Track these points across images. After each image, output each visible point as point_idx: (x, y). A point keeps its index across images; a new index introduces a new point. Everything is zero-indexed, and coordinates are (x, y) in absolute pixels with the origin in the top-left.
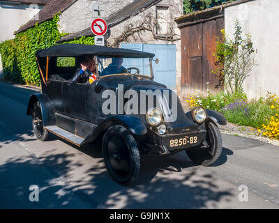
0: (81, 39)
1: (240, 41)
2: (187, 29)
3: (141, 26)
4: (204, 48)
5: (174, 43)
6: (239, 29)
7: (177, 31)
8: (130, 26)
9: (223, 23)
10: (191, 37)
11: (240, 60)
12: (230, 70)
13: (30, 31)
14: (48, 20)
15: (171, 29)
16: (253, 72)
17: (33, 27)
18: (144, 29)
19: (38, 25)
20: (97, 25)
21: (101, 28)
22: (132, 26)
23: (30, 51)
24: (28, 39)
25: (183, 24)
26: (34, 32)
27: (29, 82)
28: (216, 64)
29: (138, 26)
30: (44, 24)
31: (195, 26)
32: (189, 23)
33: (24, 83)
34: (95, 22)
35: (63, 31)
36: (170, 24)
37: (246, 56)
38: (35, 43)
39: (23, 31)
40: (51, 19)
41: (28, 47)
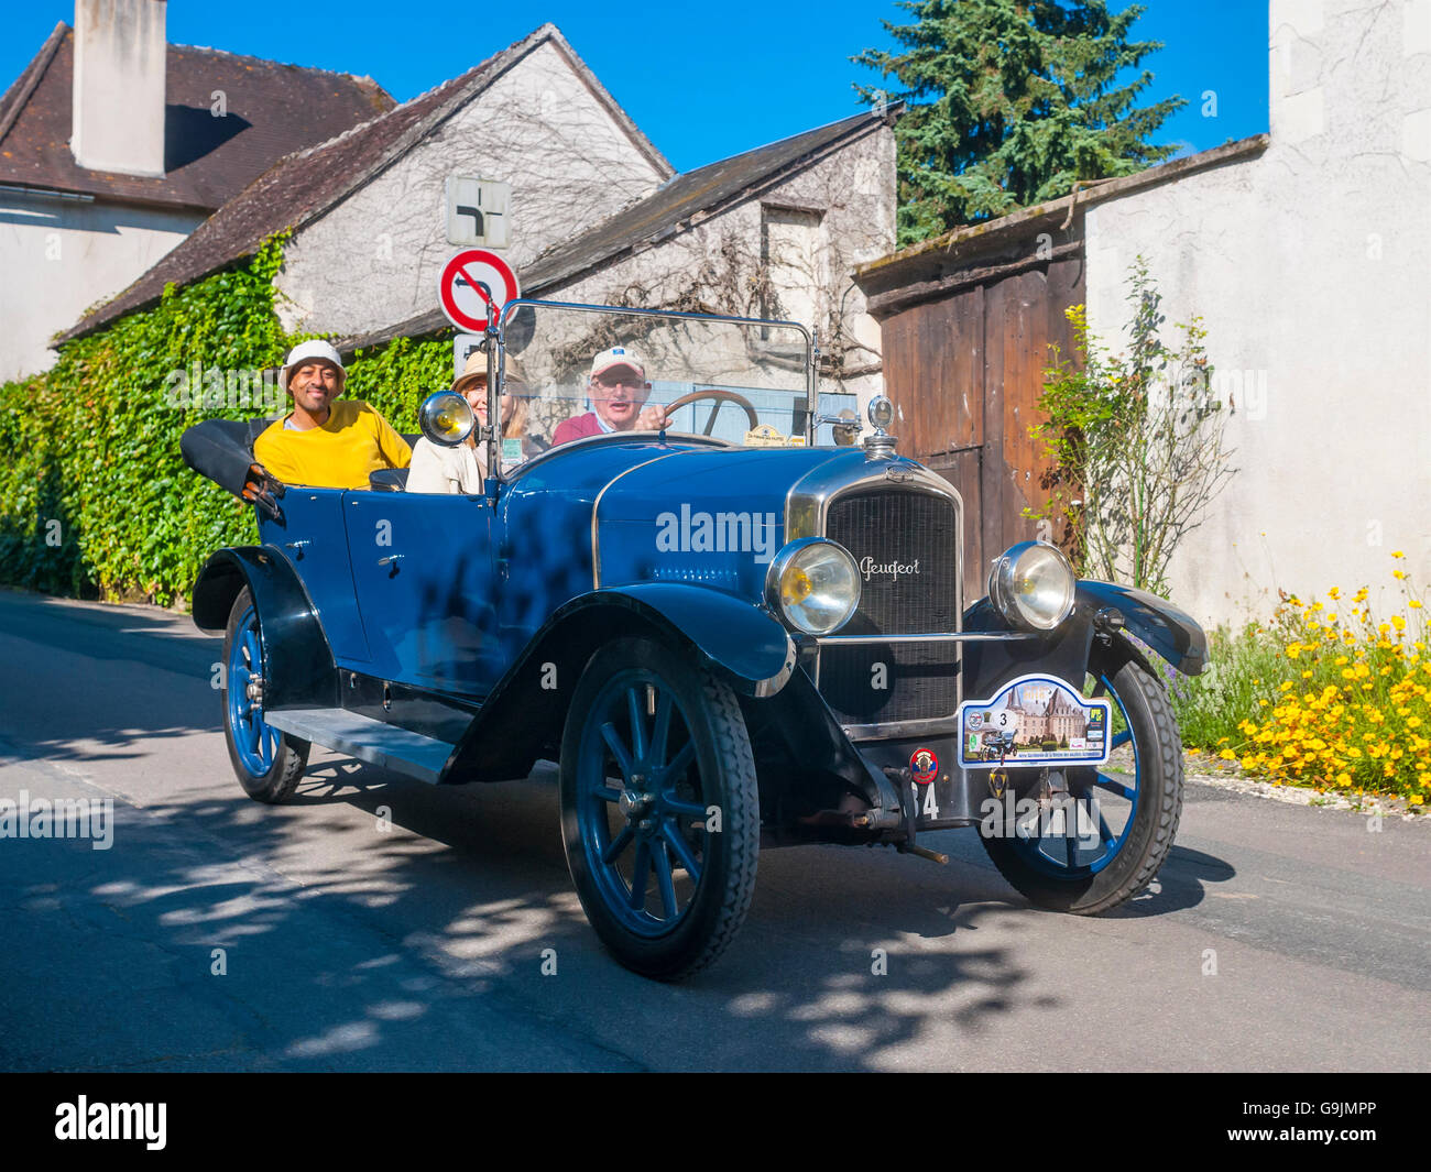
0: (388, 356)
1: (1155, 362)
2: (913, 319)
3: (684, 299)
4: (992, 407)
5: (850, 385)
6: (1149, 302)
7: (867, 331)
8: (633, 295)
9: (1079, 281)
10: (929, 360)
11: (1155, 453)
12: (1111, 504)
13: (135, 327)
14: (229, 268)
15: (837, 320)
16: (1216, 505)
17: (151, 305)
18: (703, 313)
19: (179, 292)
20: (468, 281)
21: (487, 296)
22: (643, 295)
23: (132, 431)
24: (123, 368)
25: (895, 294)
26: (154, 332)
27: (119, 587)
28: (1049, 481)
29: (672, 296)
30: (207, 287)
31: (948, 305)
32: (921, 288)
33: (93, 592)
34: (457, 265)
35: (301, 322)
36: (832, 293)
37: (1180, 430)
38: (156, 385)
39: (99, 326)
40: (244, 264)
41: (122, 408)
